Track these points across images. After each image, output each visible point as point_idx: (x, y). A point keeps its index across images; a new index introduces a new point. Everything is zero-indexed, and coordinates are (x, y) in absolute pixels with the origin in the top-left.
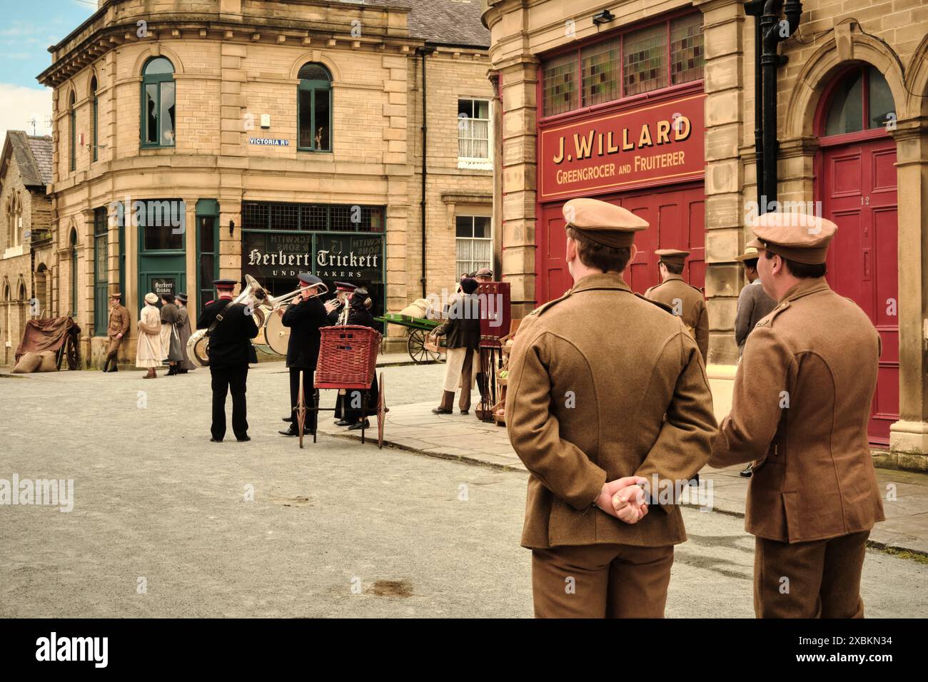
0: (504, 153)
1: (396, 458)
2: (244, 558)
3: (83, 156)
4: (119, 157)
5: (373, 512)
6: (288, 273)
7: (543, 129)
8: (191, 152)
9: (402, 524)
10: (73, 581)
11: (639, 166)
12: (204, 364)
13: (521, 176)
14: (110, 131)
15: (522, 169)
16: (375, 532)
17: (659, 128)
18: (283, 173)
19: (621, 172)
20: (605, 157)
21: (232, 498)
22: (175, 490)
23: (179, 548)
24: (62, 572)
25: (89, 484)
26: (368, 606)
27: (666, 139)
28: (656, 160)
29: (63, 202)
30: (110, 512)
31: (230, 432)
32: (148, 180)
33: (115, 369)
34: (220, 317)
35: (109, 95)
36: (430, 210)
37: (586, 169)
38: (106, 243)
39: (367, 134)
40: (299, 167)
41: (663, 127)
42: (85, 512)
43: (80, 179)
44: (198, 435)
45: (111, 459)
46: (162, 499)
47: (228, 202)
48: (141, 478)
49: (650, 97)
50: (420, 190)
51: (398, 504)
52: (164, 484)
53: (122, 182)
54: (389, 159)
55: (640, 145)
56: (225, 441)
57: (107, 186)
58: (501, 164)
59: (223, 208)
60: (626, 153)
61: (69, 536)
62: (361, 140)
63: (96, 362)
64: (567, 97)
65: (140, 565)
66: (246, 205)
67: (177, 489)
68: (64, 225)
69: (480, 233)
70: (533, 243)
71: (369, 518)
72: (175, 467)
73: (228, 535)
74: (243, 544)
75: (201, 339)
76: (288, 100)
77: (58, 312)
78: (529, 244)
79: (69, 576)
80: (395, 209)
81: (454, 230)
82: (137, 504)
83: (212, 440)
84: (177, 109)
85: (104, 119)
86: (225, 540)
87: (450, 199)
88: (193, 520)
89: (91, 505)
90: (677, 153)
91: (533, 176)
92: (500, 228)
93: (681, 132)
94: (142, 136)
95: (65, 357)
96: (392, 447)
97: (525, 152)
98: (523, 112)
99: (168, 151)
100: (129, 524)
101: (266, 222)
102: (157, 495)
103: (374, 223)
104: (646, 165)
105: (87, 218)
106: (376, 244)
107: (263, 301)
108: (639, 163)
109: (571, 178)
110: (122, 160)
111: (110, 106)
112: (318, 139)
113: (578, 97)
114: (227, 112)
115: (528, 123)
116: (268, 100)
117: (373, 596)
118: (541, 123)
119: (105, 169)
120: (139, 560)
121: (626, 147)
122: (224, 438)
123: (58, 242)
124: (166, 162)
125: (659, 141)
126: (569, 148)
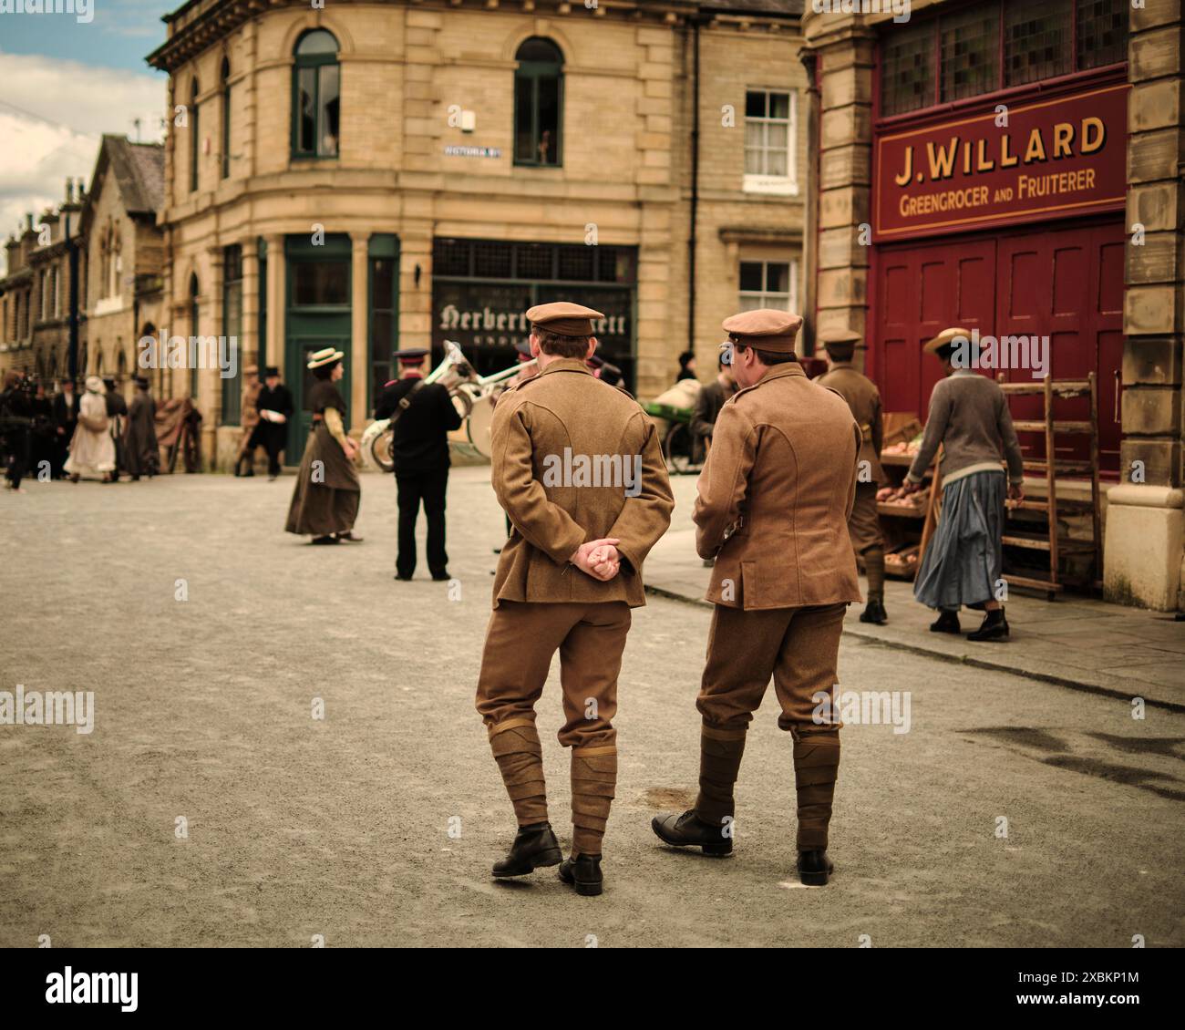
0: (823, 171)
1: (662, 610)
2: (457, 748)
3: (209, 170)
4: (262, 172)
5: (635, 687)
6: (497, 340)
7: (880, 135)
8: (361, 165)
9: (679, 705)
10: (219, 773)
11: (1025, 191)
12: (387, 470)
13: (846, 204)
14: (247, 135)
15: (848, 194)
16: (640, 717)
17: (1057, 135)
18: (490, 197)
19: (997, 199)
20: (975, 177)
21: (432, 661)
22: (350, 648)
23: (364, 731)
24: (203, 761)
25: (228, 637)
26: (641, 823)
27: (1068, 151)
28: (1051, 181)
29: (180, 236)
30: (264, 676)
31: (422, 567)
32: (300, 205)
33: (250, 474)
34: (405, 402)
35: (247, 83)
36: (703, 253)
37: (944, 195)
38: (240, 296)
39: (613, 142)
40: (514, 189)
41: (1063, 134)
42: (228, 676)
43: (205, 203)
44: (377, 569)
45: (258, 602)
46: (333, 661)
47: (413, 238)
48: (302, 629)
49: (1044, 88)
50: (687, 222)
51: (671, 678)
52: (334, 639)
53: (264, 208)
54: (643, 178)
55: (1028, 159)
56: (416, 580)
57: (243, 213)
58: (816, 185)
59: (405, 246)
60: (1006, 171)
61: (209, 710)
62: (604, 150)
63: (224, 463)
64: (919, 88)
65: (312, 754)
66: (438, 242)
67: (354, 646)
68: (181, 267)
69: (774, 286)
70: (862, 302)
71: (630, 697)
72: (348, 615)
73: (431, 714)
74: (454, 728)
75: (381, 434)
76: (500, 90)
77: (170, 391)
78: (856, 303)
79: (214, 766)
80: (651, 249)
81: (737, 281)
82: (299, 666)
83: (397, 578)
84: (344, 104)
85: (240, 117)
86: (428, 722)
87: (732, 236)
88: (380, 691)
89: (234, 666)
90: (1083, 172)
91: (864, 203)
92: (813, 280)
93: (1090, 142)
94: (293, 143)
95: (180, 455)
96: (654, 594)
97: (854, 169)
98: (851, 109)
99: (329, 164)
100: (290, 695)
101: (467, 266)
102: (326, 654)
103: (621, 270)
104: (1036, 190)
105: (214, 259)
106: (622, 300)
107: (467, 379)
108: (1024, 186)
109: (922, 208)
110: (264, 178)
111: (248, 100)
112: (543, 148)
113: (934, 89)
114: (415, 109)
115: (859, 127)
116: (471, 91)
117: (646, 809)
118: (879, 126)
119: (240, 190)
120: (309, 745)
121: (1006, 161)
122: (415, 576)
123: (172, 293)
124: (327, 180)
125: (1057, 153)
126: (920, 163)
